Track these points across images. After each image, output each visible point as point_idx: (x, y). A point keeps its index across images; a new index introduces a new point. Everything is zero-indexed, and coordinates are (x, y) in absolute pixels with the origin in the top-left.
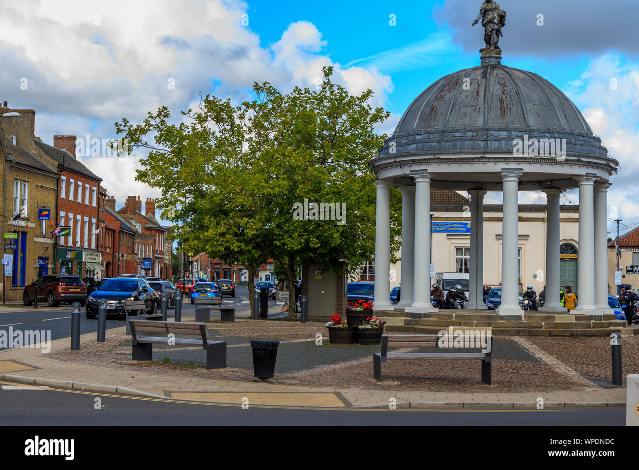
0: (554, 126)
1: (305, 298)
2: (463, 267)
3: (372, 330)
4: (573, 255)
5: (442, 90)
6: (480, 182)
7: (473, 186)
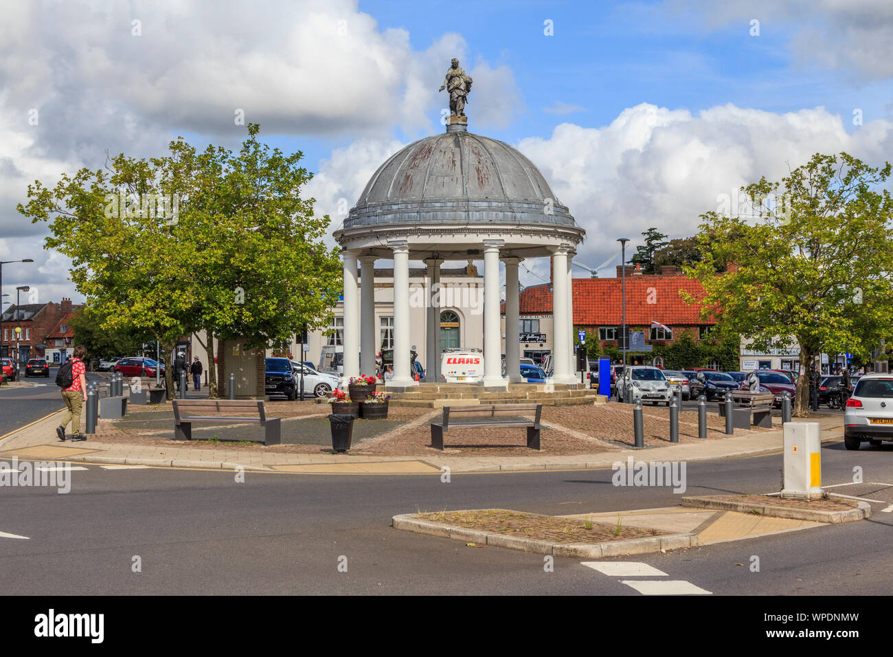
0: (530, 197)
1: (233, 376)
2: (335, 339)
3: (379, 404)
4: (454, 323)
5: (415, 159)
6: (437, 251)
7: (430, 255)
